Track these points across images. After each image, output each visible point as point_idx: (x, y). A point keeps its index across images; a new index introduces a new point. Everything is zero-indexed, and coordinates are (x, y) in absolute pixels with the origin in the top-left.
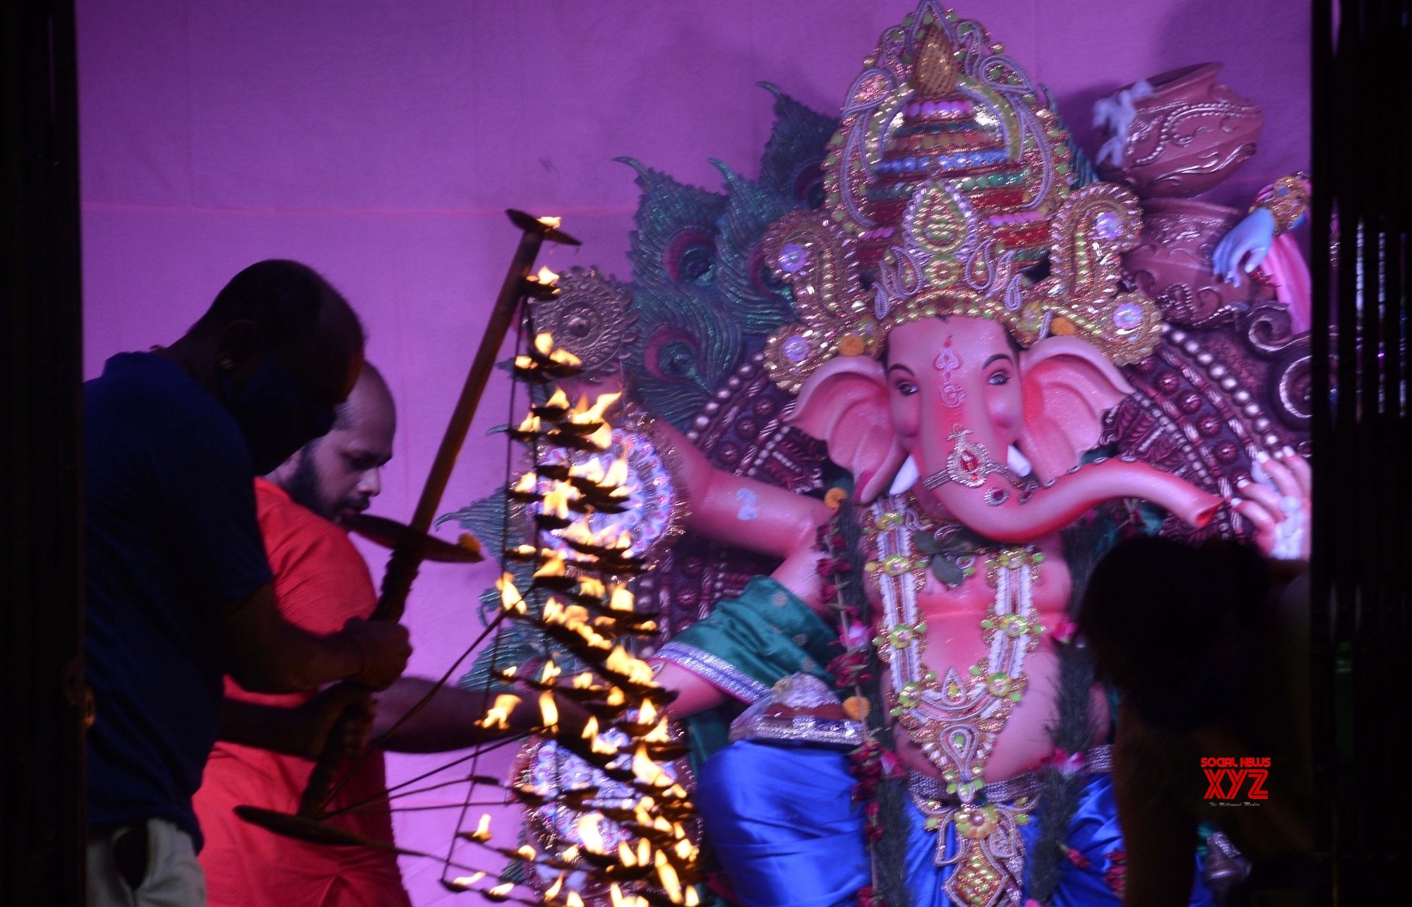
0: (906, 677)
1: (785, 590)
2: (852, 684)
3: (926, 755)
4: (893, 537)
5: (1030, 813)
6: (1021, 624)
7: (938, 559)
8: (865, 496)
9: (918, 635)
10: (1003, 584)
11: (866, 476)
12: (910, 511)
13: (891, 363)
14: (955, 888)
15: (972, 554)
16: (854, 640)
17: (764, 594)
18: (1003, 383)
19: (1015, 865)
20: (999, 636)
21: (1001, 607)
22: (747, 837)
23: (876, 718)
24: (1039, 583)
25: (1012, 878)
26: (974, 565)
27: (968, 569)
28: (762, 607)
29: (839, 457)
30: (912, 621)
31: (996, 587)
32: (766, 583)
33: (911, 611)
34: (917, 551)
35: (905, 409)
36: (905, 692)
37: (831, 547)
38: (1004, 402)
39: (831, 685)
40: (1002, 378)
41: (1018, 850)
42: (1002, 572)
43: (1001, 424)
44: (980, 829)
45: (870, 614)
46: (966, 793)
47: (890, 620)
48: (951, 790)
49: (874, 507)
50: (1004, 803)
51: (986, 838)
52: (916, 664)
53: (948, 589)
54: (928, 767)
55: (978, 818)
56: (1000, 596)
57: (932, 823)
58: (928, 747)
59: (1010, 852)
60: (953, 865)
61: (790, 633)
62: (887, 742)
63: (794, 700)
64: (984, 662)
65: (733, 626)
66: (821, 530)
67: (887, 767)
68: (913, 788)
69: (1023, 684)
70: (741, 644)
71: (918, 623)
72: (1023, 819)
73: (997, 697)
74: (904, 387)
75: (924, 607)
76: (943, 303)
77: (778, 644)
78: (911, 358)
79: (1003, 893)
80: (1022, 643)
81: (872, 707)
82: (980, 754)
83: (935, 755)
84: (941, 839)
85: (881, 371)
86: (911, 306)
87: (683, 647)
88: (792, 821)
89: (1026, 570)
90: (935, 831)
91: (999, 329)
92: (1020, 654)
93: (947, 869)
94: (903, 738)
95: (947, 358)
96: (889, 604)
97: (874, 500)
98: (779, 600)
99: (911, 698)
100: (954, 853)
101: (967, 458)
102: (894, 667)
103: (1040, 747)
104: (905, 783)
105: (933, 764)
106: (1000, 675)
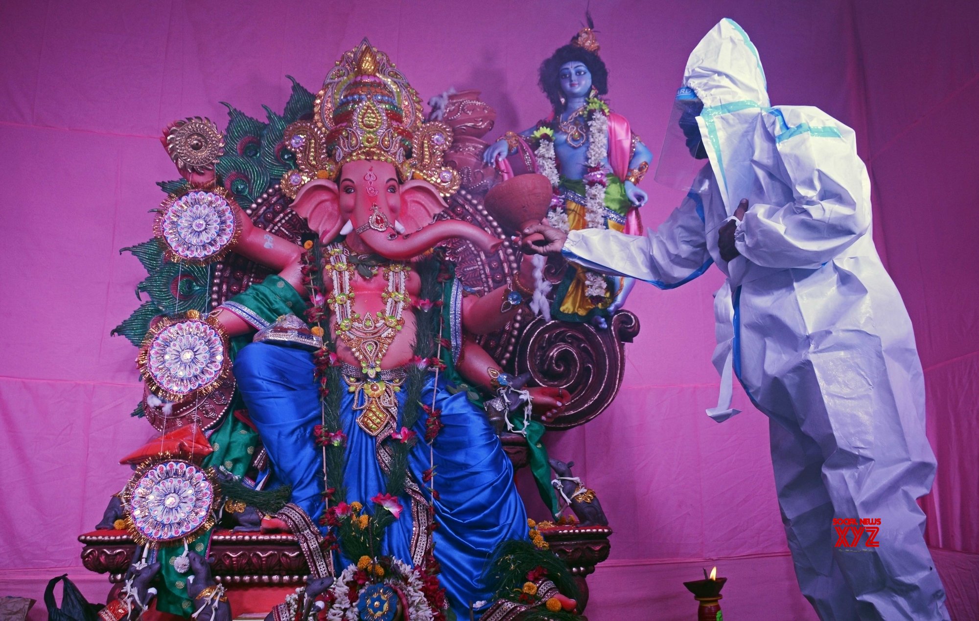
0: (344, 316)
1: (284, 280)
2: (317, 321)
3: (353, 354)
4: (338, 259)
5: (401, 387)
6: (401, 296)
7: (361, 266)
8: (325, 241)
9: (349, 298)
10: (391, 278)
11: (325, 233)
12: (345, 249)
13: (342, 179)
14: (363, 421)
15: (376, 266)
16: (317, 302)
17: (274, 282)
18: (394, 192)
19: (394, 410)
20: (390, 300)
21: (390, 289)
22: (258, 388)
23: (326, 337)
24: (409, 279)
25: (392, 416)
26: (377, 270)
27: (374, 271)
28: (272, 288)
29: (312, 226)
30: (348, 292)
31: (388, 280)
32: (275, 277)
33: (347, 287)
34: (349, 263)
35: (348, 200)
36: (344, 323)
37: (308, 262)
38: (394, 200)
39: (306, 321)
40: (393, 190)
41: (395, 404)
42: (391, 273)
43: (393, 210)
44: (376, 393)
45: (326, 291)
46: (372, 373)
47: (336, 292)
48: (364, 371)
49: (329, 248)
50: (387, 381)
51: (379, 398)
52: (349, 311)
53: (365, 279)
54: (352, 360)
55: (375, 387)
56: (390, 284)
57: (352, 389)
58: (354, 350)
59: (392, 404)
60: (362, 410)
61: (285, 300)
62: (332, 348)
63: (286, 325)
64: (383, 312)
65: (258, 295)
66: (303, 255)
67: (332, 360)
68: (344, 372)
69: (401, 322)
70: (261, 303)
71: (350, 292)
72: (398, 389)
73: (390, 327)
74: (347, 190)
75: (353, 287)
76: (369, 154)
77: (279, 305)
78: (353, 175)
79: (388, 423)
80: (401, 305)
81: (325, 332)
82: (380, 355)
83: (357, 354)
84: (356, 398)
85: (336, 187)
86: (354, 154)
87: (232, 303)
88: (283, 381)
89: (402, 273)
90: (354, 392)
91: (394, 169)
92: (400, 310)
93: (358, 412)
94: (341, 345)
95: (370, 175)
96: (336, 284)
97: (329, 244)
98: (281, 285)
99: (346, 326)
100: (362, 404)
101: (379, 218)
102: (338, 313)
103: (408, 354)
104: (340, 368)
105: (356, 358)
106: (392, 317)
